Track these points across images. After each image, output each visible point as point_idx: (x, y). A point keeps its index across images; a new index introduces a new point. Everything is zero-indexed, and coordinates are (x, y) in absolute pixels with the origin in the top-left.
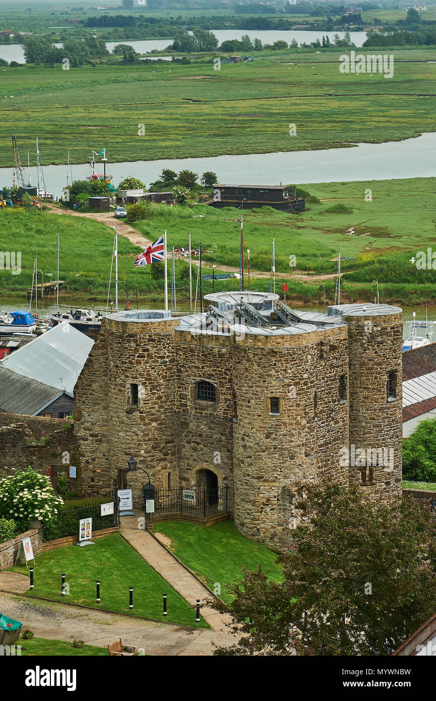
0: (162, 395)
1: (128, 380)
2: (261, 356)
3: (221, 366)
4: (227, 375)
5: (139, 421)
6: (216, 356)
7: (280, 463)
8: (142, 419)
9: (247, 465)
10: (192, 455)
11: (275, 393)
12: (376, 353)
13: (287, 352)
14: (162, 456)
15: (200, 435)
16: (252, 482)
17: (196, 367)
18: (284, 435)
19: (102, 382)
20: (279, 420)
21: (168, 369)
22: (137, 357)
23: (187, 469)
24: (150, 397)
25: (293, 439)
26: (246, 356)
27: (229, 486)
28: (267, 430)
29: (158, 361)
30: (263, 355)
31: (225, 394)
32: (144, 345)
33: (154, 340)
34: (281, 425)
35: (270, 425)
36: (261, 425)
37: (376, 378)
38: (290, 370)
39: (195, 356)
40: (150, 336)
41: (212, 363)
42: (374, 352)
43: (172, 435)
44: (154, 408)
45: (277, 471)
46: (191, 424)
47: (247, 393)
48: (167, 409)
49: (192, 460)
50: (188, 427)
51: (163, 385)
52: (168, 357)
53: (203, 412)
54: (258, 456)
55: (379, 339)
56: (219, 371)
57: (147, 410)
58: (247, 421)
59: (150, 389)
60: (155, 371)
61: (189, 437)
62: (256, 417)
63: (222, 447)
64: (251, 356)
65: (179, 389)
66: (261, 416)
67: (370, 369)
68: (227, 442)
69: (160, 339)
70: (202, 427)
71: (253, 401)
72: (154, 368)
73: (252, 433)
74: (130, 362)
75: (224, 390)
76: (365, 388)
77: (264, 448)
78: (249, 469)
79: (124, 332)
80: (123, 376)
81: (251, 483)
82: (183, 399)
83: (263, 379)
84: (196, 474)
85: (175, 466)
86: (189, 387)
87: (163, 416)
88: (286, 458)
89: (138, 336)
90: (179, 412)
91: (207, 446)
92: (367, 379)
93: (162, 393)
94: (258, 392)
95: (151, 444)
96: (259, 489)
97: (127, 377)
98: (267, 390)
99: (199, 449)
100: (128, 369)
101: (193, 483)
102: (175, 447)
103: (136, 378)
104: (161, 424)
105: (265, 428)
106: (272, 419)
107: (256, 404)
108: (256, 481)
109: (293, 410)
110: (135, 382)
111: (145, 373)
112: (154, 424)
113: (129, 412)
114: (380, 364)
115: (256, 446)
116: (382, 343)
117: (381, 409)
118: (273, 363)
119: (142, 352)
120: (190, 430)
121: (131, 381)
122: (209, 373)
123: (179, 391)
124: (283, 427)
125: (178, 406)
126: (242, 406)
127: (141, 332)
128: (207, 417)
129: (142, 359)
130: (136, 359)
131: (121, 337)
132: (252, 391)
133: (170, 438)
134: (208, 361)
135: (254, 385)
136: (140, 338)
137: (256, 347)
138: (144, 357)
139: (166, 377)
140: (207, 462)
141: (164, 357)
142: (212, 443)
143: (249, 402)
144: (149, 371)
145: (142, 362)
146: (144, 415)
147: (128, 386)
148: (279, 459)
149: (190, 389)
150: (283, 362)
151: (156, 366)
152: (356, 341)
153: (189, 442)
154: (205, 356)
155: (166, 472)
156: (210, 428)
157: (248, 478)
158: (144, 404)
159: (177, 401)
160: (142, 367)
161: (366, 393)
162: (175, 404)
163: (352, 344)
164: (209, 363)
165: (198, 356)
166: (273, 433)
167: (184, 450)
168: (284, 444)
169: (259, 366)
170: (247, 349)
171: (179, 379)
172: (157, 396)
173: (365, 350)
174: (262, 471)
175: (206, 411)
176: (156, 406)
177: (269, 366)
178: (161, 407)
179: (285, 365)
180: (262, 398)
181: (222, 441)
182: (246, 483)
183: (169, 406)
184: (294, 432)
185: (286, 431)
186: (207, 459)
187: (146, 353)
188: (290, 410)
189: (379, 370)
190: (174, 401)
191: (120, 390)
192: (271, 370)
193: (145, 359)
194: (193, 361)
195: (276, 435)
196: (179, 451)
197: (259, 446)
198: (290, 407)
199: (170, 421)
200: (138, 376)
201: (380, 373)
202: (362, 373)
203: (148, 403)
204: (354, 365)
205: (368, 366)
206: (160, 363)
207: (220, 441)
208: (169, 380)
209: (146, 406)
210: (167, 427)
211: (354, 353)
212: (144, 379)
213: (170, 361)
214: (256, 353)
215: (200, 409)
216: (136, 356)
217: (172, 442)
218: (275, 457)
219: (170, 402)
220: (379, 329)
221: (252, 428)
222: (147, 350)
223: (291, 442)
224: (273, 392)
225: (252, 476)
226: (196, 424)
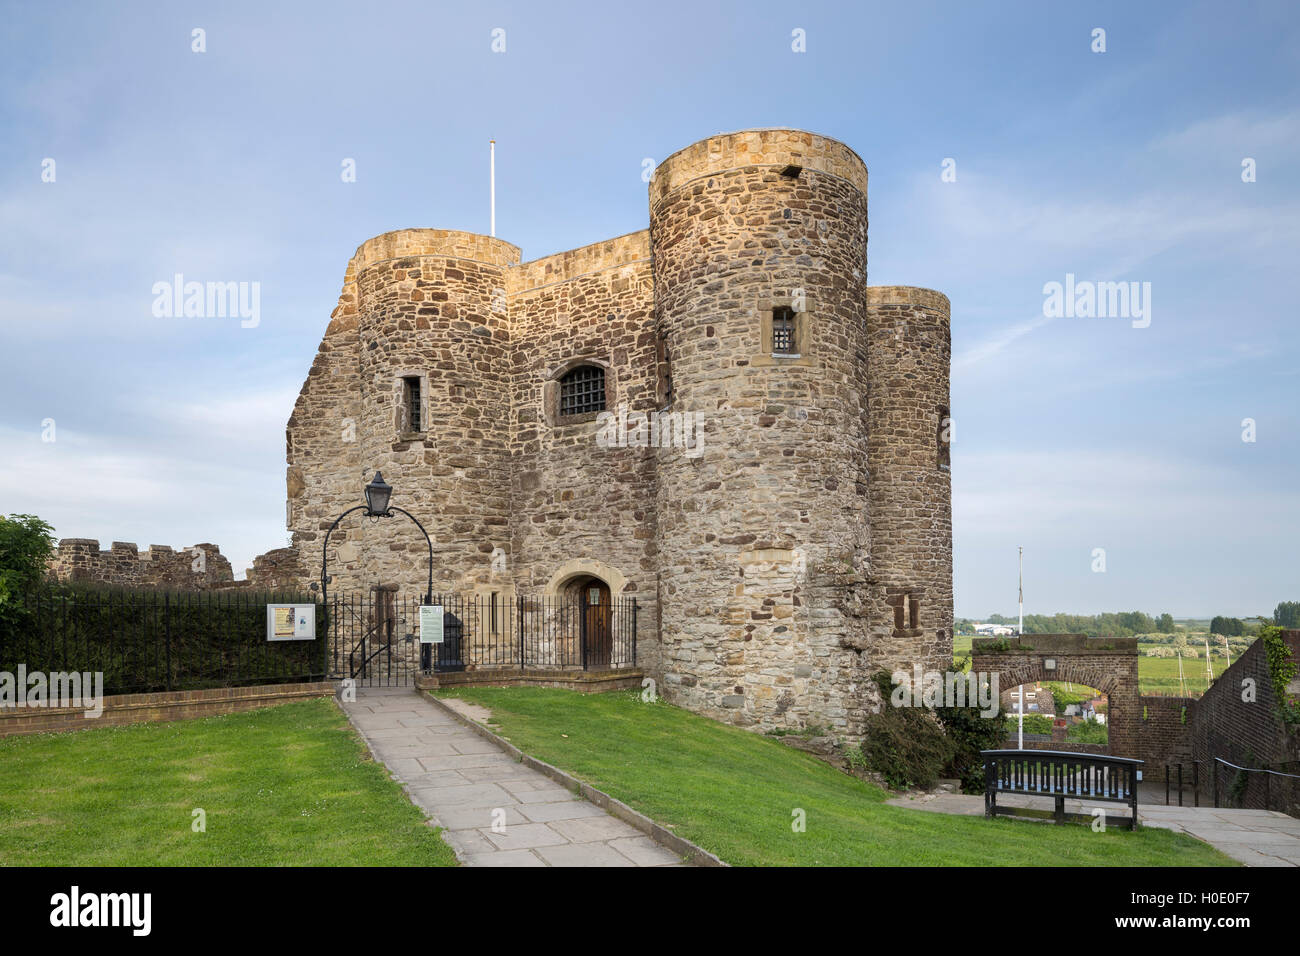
0: (478, 407)
1: (397, 369)
2: (747, 192)
3: (619, 310)
4: (635, 327)
5: (424, 464)
6: (605, 291)
7: (801, 496)
8: (431, 459)
9: (704, 509)
10: (547, 548)
11: (786, 296)
12: (919, 363)
13: (819, 183)
14: (478, 553)
15: (567, 496)
16: (719, 555)
17: (555, 337)
18: (813, 417)
19: (347, 403)
20: (799, 371)
21: (492, 351)
22: (421, 312)
23: (537, 583)
24: (449, 408)
25: (832, 431)
26: (702, 207)
27: (639, 604)
28: (765, 401)
29: (468, 326)
30: (752, 188)
31: (629, 377)
32: (437, 283)
33: (458, 275)
34: (804, 387)
35: (773, 387)
36: (748, 388)
37: (920, 414)
38: (827, 237)
39: (554, 311)
40: (450, 263)
41: (596, 311)
42: (915, 360)
43: (502, 506)
44: (460, 435)
45: (794, 517)
46: (545, 473)
47: (706, 309)
48: (491, 442)
49: (547, 558)
50: (537, 484)
51: (480, 385)
52: (492, 322)
53: (575, 438)
54: (740, 480)
55: (925, 336)
56: (616, 325)
57: (443, 439)
58: (706, 386)
59: (451, 388)
60: (462, 348)
61: (539, 505)
62: (733, 368)
63: (622, 509)
64: (716, 200)
65: (518, 402)
66: (746, 363)
67: (910, 395)
68: (635, 496)
69: (473, 275)
70: (572, 474)
71: (722, 329)
72: (460, 341)
73: (720, 417)
74: (404, 326)
75: (628, 369)
76: (900, 433)
77: (757, 453)
78: (713, 519)
79: (390, 256)
80: (388, 363)
81: (716, 559)
82: (527, 420)
83: (754, 259)
84: (558, 591)
85: (509, 579)
86: (542, 389)
87: (479, 458)
88: (817, 484)
89: (422, 263)
90: (518, 453)
91: (585, 517)
92: (905, 416)
93: (478, 402)
94: (739, 297)
95: (450, 521)
96: (742, 574)
97: (395, 362)
98: (765, 287)
99: (565, 529)
100: (396, 344)
101: (550, 612)
102: (508, 534)
103: (417, 361)
104: (476, 475)
105: (761, 394)
106: (779, 368)
107: (734, 331)
108: (733, 549)
109: (833, 350)
110: (413, 372)
111: (438, 351)
112: (459, 473)
113: (400, 447)
114: (925, 388)
115: (734, 451)
116: (930, 346)
117: (930, 480)
118: (782, 210)
119: (431, 301)
120: (543, 488)
121: (403, 370)
122: (589, 338)
123: (518, 405)
124: (809, 393)
125: (515, 440)
126: (688, 351)
127: (430, 252)
128: (582, 448)
129: (431, 316)
130: (417, 316)
131: (382, 270)
132: (723, 298)
133: (496, 511)
134: (587, 310)
135: (726, 280)
136: (426, 267)
137: (732, 170)
138: (435, 312)
139: (487, 369)
140: (583, 555)
141: (483, 321)
142: (596, 509)
143: (710, 332)
144: (448, 346)
145: (431, 323)
146: (436, 450)
147: (398, 383)
148: (799, 485)
149: (542, 394)
150: (808, 211)
151: (464, 336)
152: (879, 337)
153: (540, 519)
154: (581, 300)
155: (486, 590)
156: (593, 472)
157: (708, 547)
158: (435, 423)
159: (514, 429)
160: (429, 336)
161: (901, 443)
162: (507, 437)
163: (872, 344)
164: (590, 313)
165: (562, 309)
166: (781, 410)
167: (529, 539)
168: (812, 441)
169: (740, 222)
170: (706, 184)
171: (517, 378)
172: (466, 406)
173: (899, 355)
174: (752, 519)
175: (580, 436)
176: (463, 430)
177: (772, 217)
178: (474, 435)
179: (812, 219)
180: (751, 312)
181: (621, 497)
182: (702, 562)
183: (494, 436)
184: (837, 415)
185: (818, 405)
186: (585, 548)
187: (442, 303)
188: (825, 349)
189: (924, 399)
190: (506, 429)
191: (381, 401)
192: (775, 230)
193: (439, 317)
194: (550, 324)
195: (791, 414)
196: (518, 543)
197: (743, 450)
198: (826, 339)
199: (496, 472)
200: (422, 357)
201: (926, 406)
202: (892, 403)
203: (445, 423)
204: (878, 386)
205: (905, 389)
206: (474, 331)
207: (617, 496)
208: (495, 378)
209: (439, 430)
210: (490, 485)
211: (876, 362)
212: (435, 365)
213: (497, 334)
214: (733, 185)
215: (567, 433)
216: (417, 310)
217: (501, 522)
218: (788, 479)
219: (497, 428)
220: (924, 316)
221: (720, 403)
222: (444, 297)
223: (830, 439)
224: (781, 293)
225: (722, 541)
226: (558, 471)
